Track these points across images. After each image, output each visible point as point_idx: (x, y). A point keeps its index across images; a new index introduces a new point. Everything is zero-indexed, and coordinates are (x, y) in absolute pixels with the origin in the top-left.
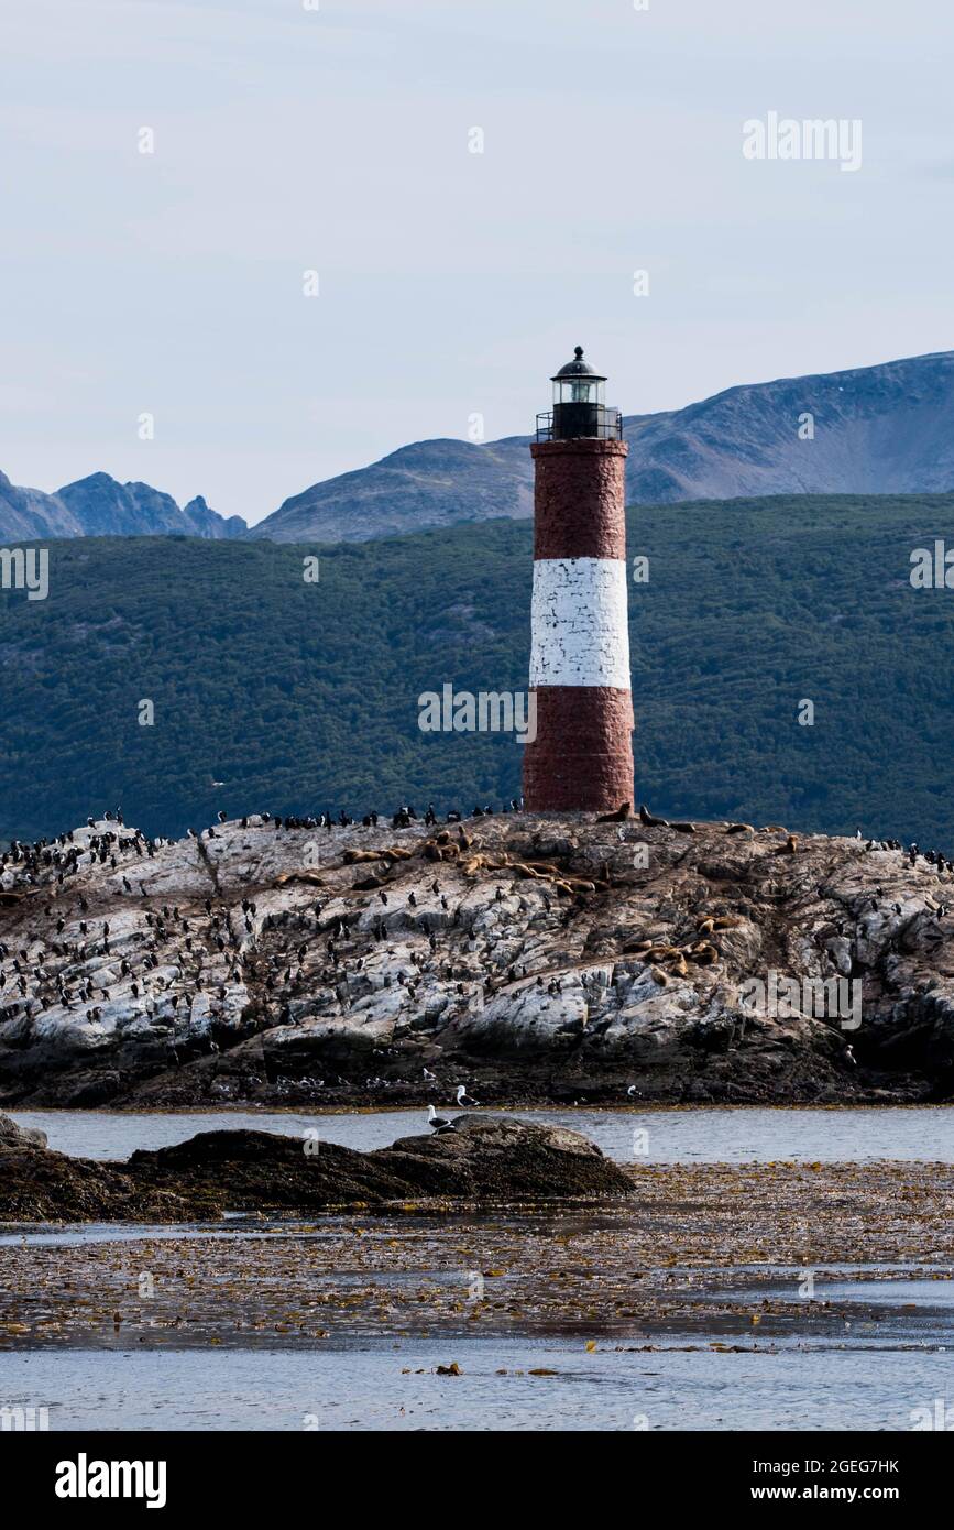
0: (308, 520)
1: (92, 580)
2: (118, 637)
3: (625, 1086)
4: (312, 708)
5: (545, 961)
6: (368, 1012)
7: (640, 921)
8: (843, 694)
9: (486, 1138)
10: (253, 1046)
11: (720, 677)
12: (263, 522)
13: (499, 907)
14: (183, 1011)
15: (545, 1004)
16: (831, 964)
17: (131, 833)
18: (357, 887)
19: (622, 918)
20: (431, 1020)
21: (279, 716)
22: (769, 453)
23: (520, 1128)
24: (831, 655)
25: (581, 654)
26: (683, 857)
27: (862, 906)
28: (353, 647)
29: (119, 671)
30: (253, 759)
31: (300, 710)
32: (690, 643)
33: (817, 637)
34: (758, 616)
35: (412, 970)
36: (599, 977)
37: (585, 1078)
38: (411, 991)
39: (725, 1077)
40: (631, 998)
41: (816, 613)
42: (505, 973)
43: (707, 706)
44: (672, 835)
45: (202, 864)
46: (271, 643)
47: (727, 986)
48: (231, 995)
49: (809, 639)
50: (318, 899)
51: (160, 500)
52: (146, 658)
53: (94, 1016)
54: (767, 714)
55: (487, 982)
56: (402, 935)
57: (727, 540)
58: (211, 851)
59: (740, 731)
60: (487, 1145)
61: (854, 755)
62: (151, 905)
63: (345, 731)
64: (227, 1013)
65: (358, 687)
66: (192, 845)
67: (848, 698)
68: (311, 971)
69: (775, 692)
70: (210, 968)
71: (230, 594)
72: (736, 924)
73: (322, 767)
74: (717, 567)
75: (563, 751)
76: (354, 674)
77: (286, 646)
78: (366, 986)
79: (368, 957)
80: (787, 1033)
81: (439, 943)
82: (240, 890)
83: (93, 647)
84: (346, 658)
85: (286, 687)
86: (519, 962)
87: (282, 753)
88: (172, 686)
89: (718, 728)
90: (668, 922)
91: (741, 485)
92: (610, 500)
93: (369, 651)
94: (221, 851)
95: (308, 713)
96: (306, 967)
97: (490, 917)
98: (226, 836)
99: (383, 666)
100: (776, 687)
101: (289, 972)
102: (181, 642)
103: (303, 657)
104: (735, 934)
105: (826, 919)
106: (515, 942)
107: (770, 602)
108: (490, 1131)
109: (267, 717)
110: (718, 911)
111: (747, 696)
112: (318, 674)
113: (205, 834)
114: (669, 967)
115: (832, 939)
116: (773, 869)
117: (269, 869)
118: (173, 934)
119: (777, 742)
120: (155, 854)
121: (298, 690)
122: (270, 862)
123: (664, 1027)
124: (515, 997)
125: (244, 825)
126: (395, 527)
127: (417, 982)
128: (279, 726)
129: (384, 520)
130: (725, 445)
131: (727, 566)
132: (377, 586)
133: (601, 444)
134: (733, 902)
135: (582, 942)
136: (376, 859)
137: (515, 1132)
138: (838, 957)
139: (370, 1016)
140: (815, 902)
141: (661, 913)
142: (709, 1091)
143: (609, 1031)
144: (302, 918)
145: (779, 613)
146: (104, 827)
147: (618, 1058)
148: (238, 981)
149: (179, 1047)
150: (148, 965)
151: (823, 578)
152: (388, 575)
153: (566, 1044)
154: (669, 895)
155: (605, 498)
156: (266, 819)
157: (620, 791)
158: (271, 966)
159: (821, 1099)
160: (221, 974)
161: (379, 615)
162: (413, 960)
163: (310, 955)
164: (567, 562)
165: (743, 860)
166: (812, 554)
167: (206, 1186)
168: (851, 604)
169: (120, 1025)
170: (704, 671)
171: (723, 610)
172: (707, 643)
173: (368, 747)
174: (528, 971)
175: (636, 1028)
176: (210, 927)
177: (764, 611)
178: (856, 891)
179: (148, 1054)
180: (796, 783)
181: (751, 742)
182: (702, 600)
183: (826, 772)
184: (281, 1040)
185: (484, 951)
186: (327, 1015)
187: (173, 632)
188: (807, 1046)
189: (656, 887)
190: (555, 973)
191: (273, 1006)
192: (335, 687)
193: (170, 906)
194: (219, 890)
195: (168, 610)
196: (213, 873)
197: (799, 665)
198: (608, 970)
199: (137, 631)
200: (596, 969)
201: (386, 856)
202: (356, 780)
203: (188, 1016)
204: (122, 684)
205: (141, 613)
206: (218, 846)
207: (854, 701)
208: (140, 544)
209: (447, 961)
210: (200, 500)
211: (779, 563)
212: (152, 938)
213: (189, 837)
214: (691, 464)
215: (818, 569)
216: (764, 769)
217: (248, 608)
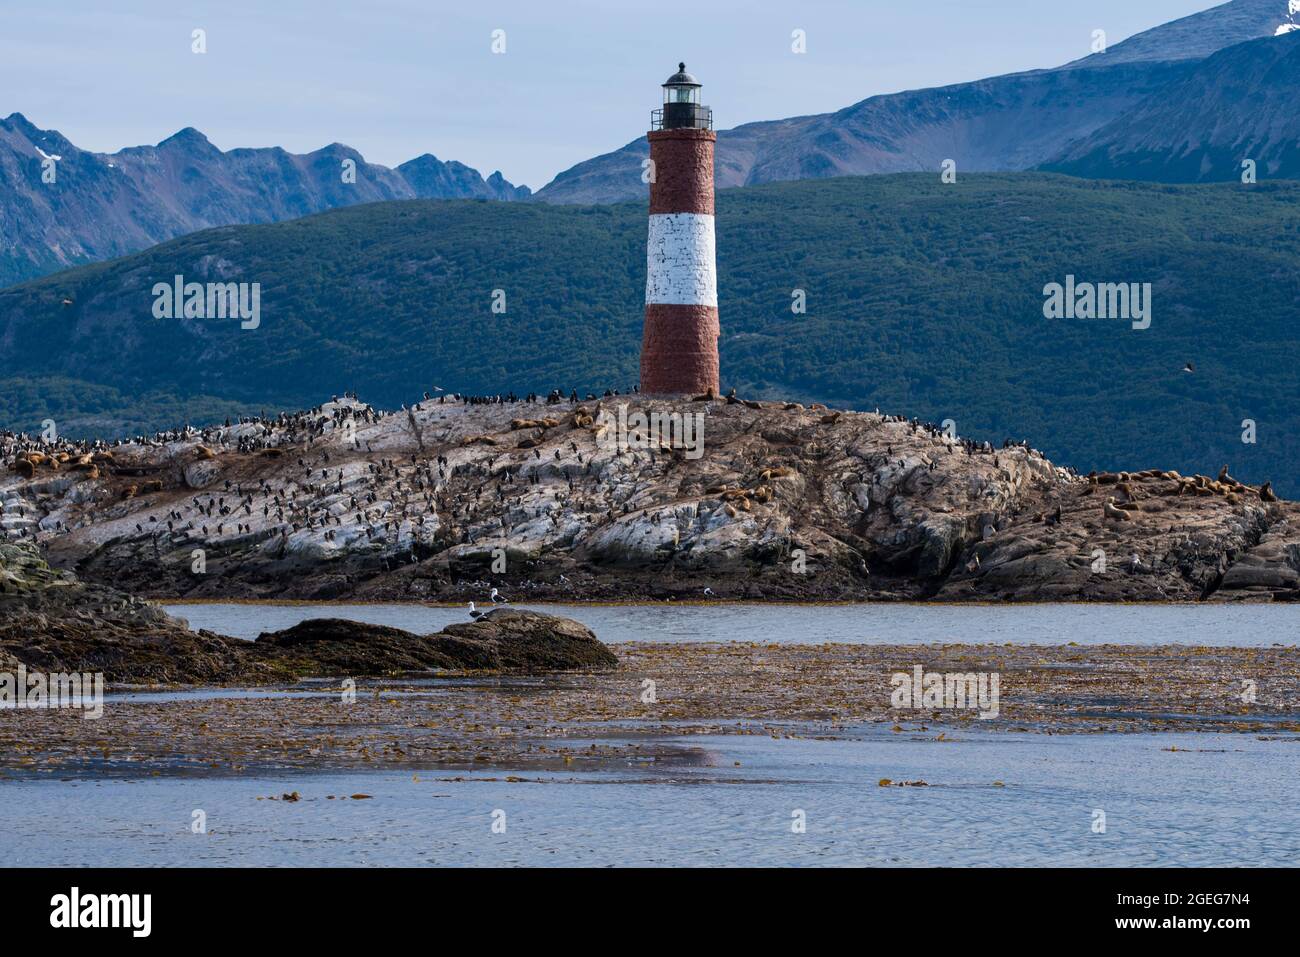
0: (573, 188)
1: (419, 230)
2: (436, 270)
3: (702, 588)
4: (575, 321)
5: (650, 499)
6: (523, 535)
7: (718, 471)
8: (947, 313)
9: (511, 625)
10: (442, 559)
11: (861, 301)
12: (542, 190)
13: (619, 461)
14: (393, 533)
15: (648, 530)
16: (854, 502)
17: (363, 407)
18: (520, 446)
19: (706, 469)
20: (568, 541)
21: (552, 326)
22: (897, 142)
23: (536, 618)
24: (939, 286)
25: (682, 282)
26: (751, 426)
27: (877, 462)
28: (605, 279)
29: (439, 295)
30: (533, 356)
31: (566, 322)
32: (841, 277)
33: (929, 273)
34: (888, 258)
35: (556, 505)
36: (687, 511)
37: (675, 582)
38: (554, 520)
39: (774, 582)
40: (710, 526)
41: (929, 256)
42: (622, 507)
43: (852, 321)
44: (745, 411)
45: (411, 429)
46: (546, 275)
47: (778, 518)
48: (427, 522)
49: (923, 275)
50: (492, 454)
51: (470, 174)
52: (459, 285)
53: (330, 536)
54: (895, 327)
55: (609, 514)
56: (549, 480)
57: (866, 204)
58: (417, 420)
59: (874, 338)
60: (511, 631)
61: (955, 356)
62: (374, 458)
63: (597, 338)
64: (424, 535)
65: (607, 306)
66: (405, 415)
67: (951, 316)
68: (485, 505)
69: (900, 311)
70: (413, 503)
71: (517, 241)
72: (786, 474)
73: (582, 362)
74: (860, 223)
75: (669, 350)
76: (604, 297)
77: (557, 278)
78: (523, 516)
79: (525, 495)
80: (820, 551)
81: (576, 486)
82: (437, 448)
83: (420, 277)
84: (598, 286)
85: (557, 306)
86: (632, 500)
87: (553, 352)
88: (476, 305)
89: (860, 336)
90: (738, 472)
91: (878, 166)
92: (704, 172)
93: (615, 282)
94: (424, 420)
95: (572, 324)
96: (481, 503)
97: (612, 468)
98: (429, 409)
99: (624, 292)
100: (900, 308)
101: (468, 506)
102: (483, 273)
103: (568, 285)
104: (786, 481)
105: (851, 471)
106: (628, 486)
107: (897, 248)
108: (514, 621)
109: (543, 327)
110: (774, 465)
111: (880, 314)
112: (579, 297)
113: (414, 408)
114: (738, 504)
115: (855, 485)
116: (815, 435)
117: (458, 433)
118: (388, 479)
119: (900, 346)
120: (378, 422)
121: (566, 308)
122: (459, 428)
123: (732, 546)
124: (627, 524)
125: (442, 401)
126: (634, 194)
127: (559, 514)
128: (552, 333)
129: (626, 189)
130: (866, 137)
131: (867, 222)
132: (620, 235)
133: (697, 133)
134: (785, 458)
135: (677, 486)
136: (534, 426)
137: (532, 621)
138: (859, 498)
139: (525, 537)
140: (844, 459)
141: (734, 466)
142: (762, 592)
143: (694, 549)
144: (480, 468)
145: (903, 255)
146: (344, 402)
147: (698, 569)
148: (432, 512)
149: (389, 559)
150: (369, 500)
151: (934, 232)
152: (628, 228)
153: (663, 558)
154: (740, 453)
155: (700, 171)
156: (457, 398)
157: (709, 379)
158: (456, 502)
159: (842, 598)
160: (421, 507)
161: (622, 255)
162: (557, 498)
163: (484, 494)
164: (672, 216)
165: (794, 429)
166: (926, 215)
167: (302, 659)
168: (954, 249)
169: (348, 543)
170: (850, 297)
171: (864, 253)
172: (852, 277)
173: (614, 348)
174: (638, 506)
175: (713, 547)
176: (415, 474)
177: (893, 254)
178: (873, 451)
179: (366, 563)
180: (914, 375)
181: (883, 347)
182: (850, 246)
183: (935, 368)
184: (462, 554)
185: (608, 491)
186: (495, 537)
187: (477, 267)
188: (834, 560)
189: (731, 447)
190: (657, 508)
191: (457, 530)
192: (591, 306)
193: (387, 459)
194: (423, 447)
195: (473, 251)
196: (419, 435)
197: (917, 292)
198: (694, 506)
199: (452, 266)
200: (686, 506)
201: (541, 425)
202: (605, 372)
203: (397, 537)
204: (442, 304)
205: (455, 254)
206: (422, 417)
207: (956, 319)
208: (455, 205)
209: (581, 499)
210: (498, 174)
211: (903, 220)
212: (373, 481)
213: (402, 410)
214: (843, 151)
215: (931, 225)
216: (892, 365)
217: (530, 250)
